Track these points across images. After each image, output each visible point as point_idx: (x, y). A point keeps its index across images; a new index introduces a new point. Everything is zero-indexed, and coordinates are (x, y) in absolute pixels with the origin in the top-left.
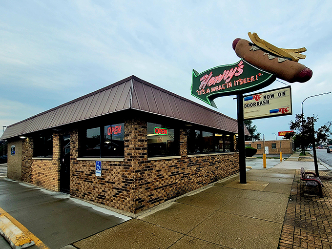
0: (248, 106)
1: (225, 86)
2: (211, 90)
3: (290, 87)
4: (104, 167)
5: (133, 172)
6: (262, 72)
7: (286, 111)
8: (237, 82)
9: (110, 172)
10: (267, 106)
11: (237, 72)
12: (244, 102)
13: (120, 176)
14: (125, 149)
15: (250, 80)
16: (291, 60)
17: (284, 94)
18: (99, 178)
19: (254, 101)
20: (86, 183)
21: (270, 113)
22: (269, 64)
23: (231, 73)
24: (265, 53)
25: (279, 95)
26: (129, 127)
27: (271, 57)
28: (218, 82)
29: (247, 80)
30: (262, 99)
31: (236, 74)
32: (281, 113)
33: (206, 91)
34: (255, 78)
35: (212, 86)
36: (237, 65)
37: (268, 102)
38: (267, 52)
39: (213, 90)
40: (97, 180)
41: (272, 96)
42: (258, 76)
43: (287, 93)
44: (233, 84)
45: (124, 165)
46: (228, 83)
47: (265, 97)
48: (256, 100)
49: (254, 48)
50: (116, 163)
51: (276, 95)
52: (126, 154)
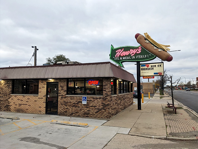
0: (143, 69)
1: (131, 57)
2: (122, 58)
3: (163, 63)
4: (89, 99)
5: (109, 101)
6: (151, 54)
7: (161, 74)
8: (138, 56)
9: (93, 102)
10: (152, 70)
11: (138, 51)
12: (141, 67)
13: (100, 103)
14: (104, 92)
15: (144, 57)
16: (164, 51)
17: (160, 66)
18: (84, 105)
19: (146, 67)
20: (74, 108)
21: (154, 74)
22: (154, 51)
23: (134, 51)
24: (152, 45)
25: (158, 66)
26: (106, 82)
27: (155, 48)
28: (127, 55)
29: (143, 56)
30: (150, 67)
31: (137, 53)
32: (159, 75)
33: (119, 59)
34: (147, 56)
35: (124, 56)
36: (138, 48)
37: (153, 69)
38: (153, 45)
39: (124, 58)
40: (83, 106)
41: (155, 66)
42: (149, 55)
43: (162, 66)
44: (135, 57)
45: (103, 99)
46: (133, 56)
47: (151, 66)
48: (147, 67)
49: (147, 42)
50: (97, 98)
51: (157, 66)
52: (104, 94)
